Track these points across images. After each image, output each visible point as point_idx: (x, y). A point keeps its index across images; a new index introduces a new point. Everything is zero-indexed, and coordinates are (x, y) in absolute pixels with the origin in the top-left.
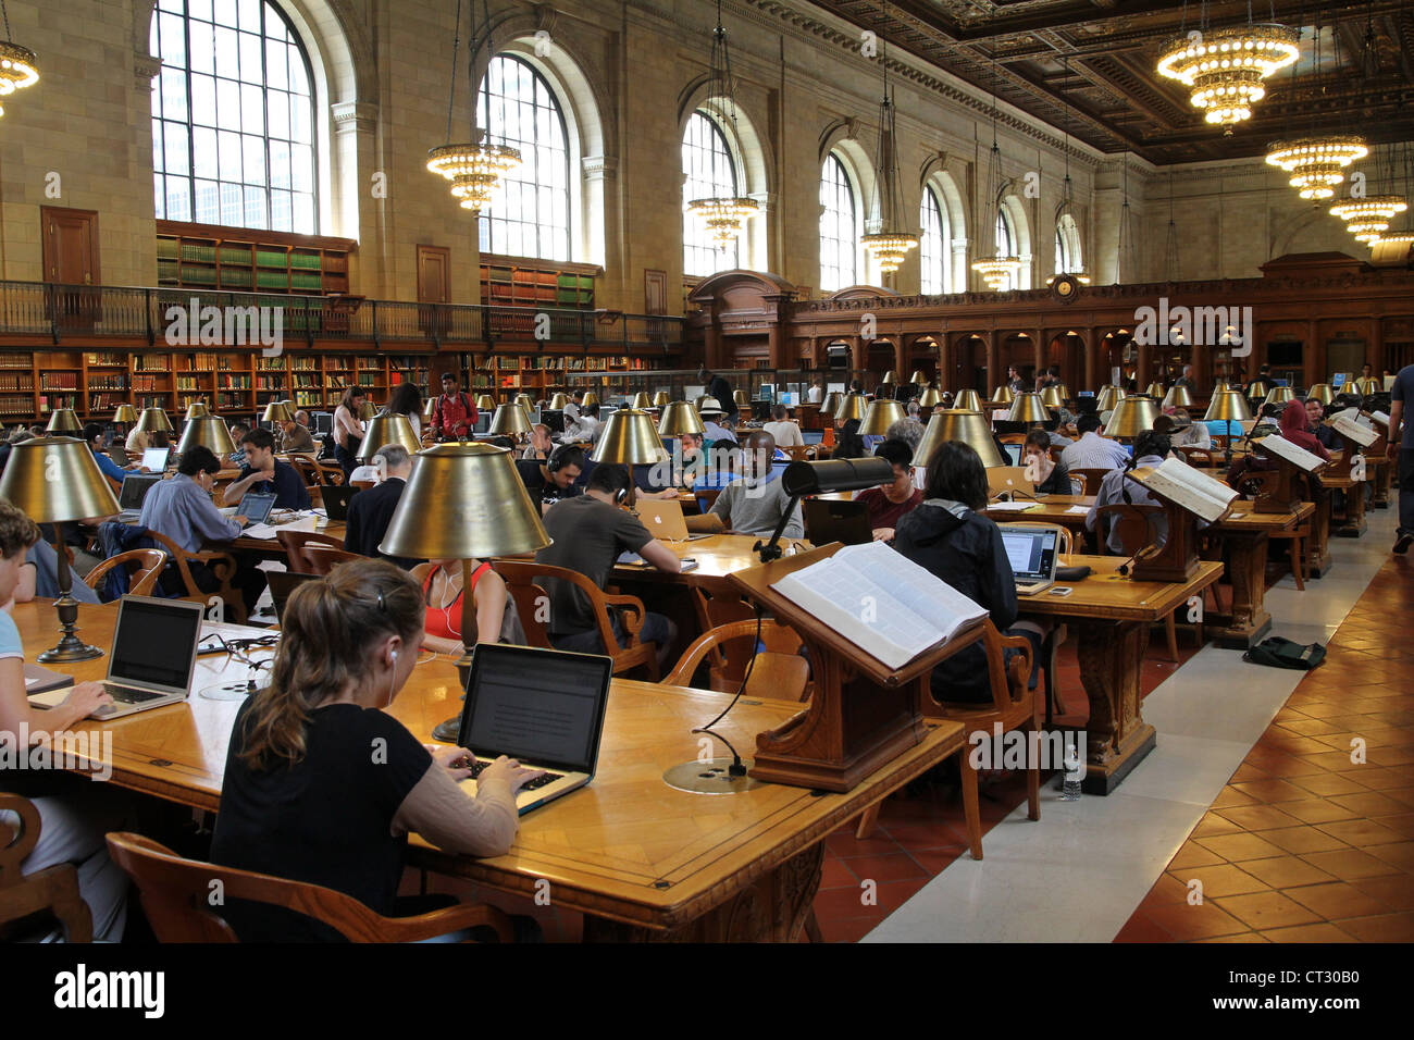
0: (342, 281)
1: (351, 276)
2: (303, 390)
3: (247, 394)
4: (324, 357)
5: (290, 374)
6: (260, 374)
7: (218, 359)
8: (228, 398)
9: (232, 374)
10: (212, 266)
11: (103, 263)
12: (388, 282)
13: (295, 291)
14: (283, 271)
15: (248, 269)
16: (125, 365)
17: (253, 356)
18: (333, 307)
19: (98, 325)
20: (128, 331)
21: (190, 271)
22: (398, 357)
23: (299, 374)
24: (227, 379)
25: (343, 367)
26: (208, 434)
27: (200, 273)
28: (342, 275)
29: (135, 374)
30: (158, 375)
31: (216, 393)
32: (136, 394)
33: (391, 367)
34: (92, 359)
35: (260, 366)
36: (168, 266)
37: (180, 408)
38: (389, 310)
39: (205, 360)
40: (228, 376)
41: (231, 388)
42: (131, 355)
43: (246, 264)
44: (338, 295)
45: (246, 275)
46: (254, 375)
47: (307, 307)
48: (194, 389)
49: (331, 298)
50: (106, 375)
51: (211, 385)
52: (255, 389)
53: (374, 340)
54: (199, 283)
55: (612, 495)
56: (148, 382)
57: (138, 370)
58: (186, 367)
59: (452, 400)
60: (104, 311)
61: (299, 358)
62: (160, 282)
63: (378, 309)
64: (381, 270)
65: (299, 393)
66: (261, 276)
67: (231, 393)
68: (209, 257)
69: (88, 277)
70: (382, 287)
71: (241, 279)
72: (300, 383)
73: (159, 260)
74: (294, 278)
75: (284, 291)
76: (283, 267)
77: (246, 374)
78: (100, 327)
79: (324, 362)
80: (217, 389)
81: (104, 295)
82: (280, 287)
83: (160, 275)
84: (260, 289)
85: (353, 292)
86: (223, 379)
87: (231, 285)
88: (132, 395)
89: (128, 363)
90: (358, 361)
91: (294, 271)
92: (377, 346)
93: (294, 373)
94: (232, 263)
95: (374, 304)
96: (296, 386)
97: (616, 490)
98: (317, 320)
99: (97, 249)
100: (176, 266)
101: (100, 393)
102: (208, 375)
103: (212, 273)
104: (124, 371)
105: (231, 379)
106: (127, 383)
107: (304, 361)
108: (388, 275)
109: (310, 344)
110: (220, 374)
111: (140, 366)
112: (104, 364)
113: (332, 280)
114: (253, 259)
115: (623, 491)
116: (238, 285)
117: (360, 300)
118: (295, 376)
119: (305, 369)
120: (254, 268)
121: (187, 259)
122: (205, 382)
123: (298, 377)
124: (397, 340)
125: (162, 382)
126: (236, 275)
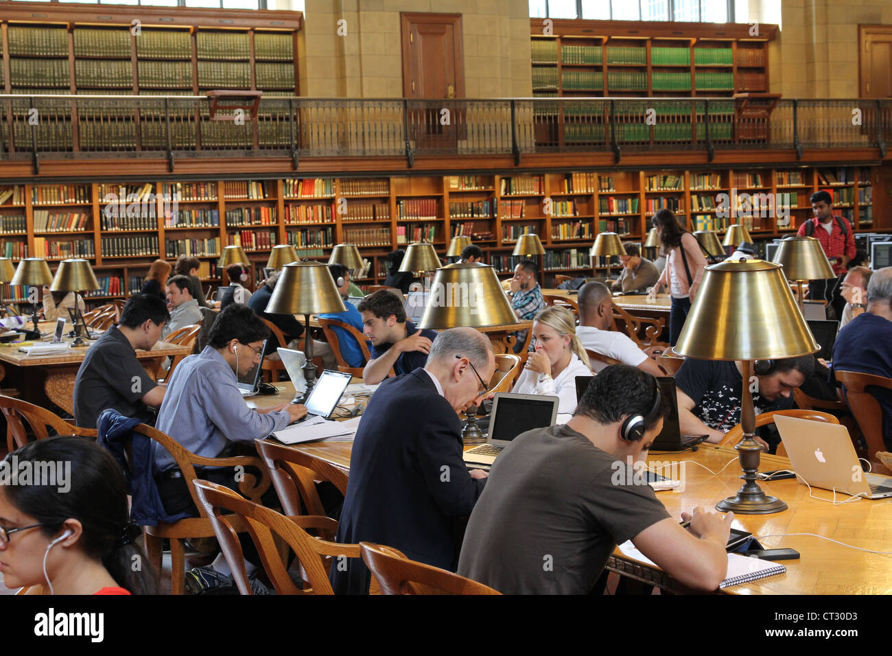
0: (761, 77)
1: (772, 70)
2: (705, 214)
3: (635, 219)
4: (731, 173)
5: (688, 194)
6: (650, 196)
7: (600, 178)
8: (611, 225)
9: (616, 196)
10: (598, 69)
11: (468, 73)
12: (819, 75)
13: (699, 93)
14: (685, 69)
15: (642, 69)
16: (491, 188)
17: (642, 174)
18: (740, 111)
19: (462, 145)
20: (479, 149)
21: (572, 77)
22: (831, 170)
23: (699, 194)
24: (610, 203)
25: (757, 184)
26: (304, 287)
27: (585, 77)
28: (761, 70)
29: (503, 199)
30: (529, 199)
31: (597, 220)
32: (504, 222)
33: (820, 183)
34: (453, 183)
35: (651, 186)
36: (545, 72)
37: (554, 237)
38: (820, 110)
39: (583, 181)
40: (612, 198)
41: (615, 213)
42: (497, 178)
43: (640, 64)
44: (746, 95)
45: (639, 78)
46: (643, 196)
47: (706, 112)
48: (570, 215)
49: (737, 100)
50: (469, 201)
51: (591, 210)
52: (645, 214)
53: (794, 149)
54: (583, 89)
55: (615, 427)
56: (517, 208)
57: (506, 194)
58: (562, 189)
59: (828, 227)
60: (469, 129)
61: (699, 175)
62: (535, 92)
63: (800, 110)
64: (810, 61)
65: (699, 218)
66: (657, 77)
67: (615, 219)
68: (594, 58)
69: (451, 90)
70: (811, 81)
71: (634, 82)
72: (700, 205)
73: (534, 66)
74: (699, 77)
75: (687, 94)
76: (685, 64)
77: (634, 196)
78: (464, 146)
79: (732, 178)
80: (598, 214)
81: (469, 110)
82: (683, 89)
83: (535, 83)
84: (656, 93)
85: (773, 90)
86: (605, 202)
87: (622, 90)
88: (499, 224)
89: (494, 186)
90: (776, 176)
91: (699, 69)
92: (798, 157)
93: (693, 193)
94: (622, 63)
95: (795, 103)
96: (696, 209)
97: (624, 417)
98: (730, 127)
99: (461, 57)
100: (556, 72)
101: (462, 221)
102: (588, 198)
103: (598, 77)
104: (490, 195)
105: (615, 202)
106: (492, 210)
107: (706, 178)
108: (818, 67)
109: (710, 157)
110: (601, 196)
111: (508, 190)
112: (467, 189)
113: (747, 77)
114: (647, 57)
115: (638, 419)
116: (629, 90)
117: (776, 99)
118: (695, 198)
119: (707, 187)
120: (649, 69)
121: (569, 62)
122: (584, 206)
123: (699, 198)
124: (829, 148)
125: (534, 208)
126: (627, 78)
